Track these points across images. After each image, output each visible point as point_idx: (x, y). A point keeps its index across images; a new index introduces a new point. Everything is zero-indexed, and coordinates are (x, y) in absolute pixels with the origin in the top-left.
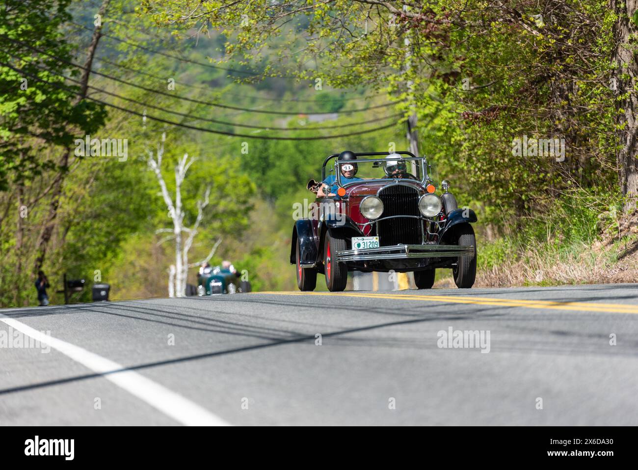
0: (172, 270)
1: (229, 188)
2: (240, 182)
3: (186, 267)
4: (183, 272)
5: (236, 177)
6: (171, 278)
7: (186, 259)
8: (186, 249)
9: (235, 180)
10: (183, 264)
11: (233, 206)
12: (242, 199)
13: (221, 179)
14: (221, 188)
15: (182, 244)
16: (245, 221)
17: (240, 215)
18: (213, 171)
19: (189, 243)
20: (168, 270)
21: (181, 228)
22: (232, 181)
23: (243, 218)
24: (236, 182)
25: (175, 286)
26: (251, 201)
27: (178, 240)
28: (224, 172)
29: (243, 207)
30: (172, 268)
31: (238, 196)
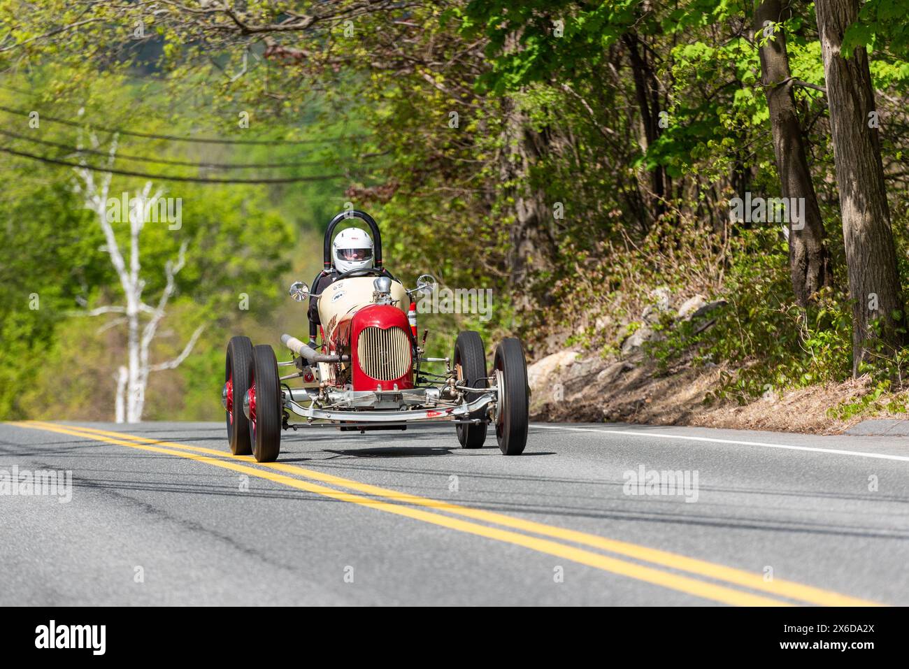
0: (122, 375)
1: (247, 235)
2: (266, 223)
3: (145, 372)
4: (140, 378)
5: (260, 216)
6: (121, 389)
7: (145, 355)
8: (146, 341)
9: (258, 220)
10: (140, 364)
11: (254, 265)
12: (270, 252)
13: (233, 219)
14: (235, 233)
15: (140, 333)
16: (273, 292)
17: (265, 281)
18: (219, 203)
19: (150, 328)
20: (114, 376)
21: (137, 305)
22: (252, 223)
23: (270, 286)
24: (260, 224)
25: (126, 402)
26: (286, 255)
27: (134, 324)
28: (239, 206)
29: (272, 266)
30: (123, 370)
31: (264, 247)
